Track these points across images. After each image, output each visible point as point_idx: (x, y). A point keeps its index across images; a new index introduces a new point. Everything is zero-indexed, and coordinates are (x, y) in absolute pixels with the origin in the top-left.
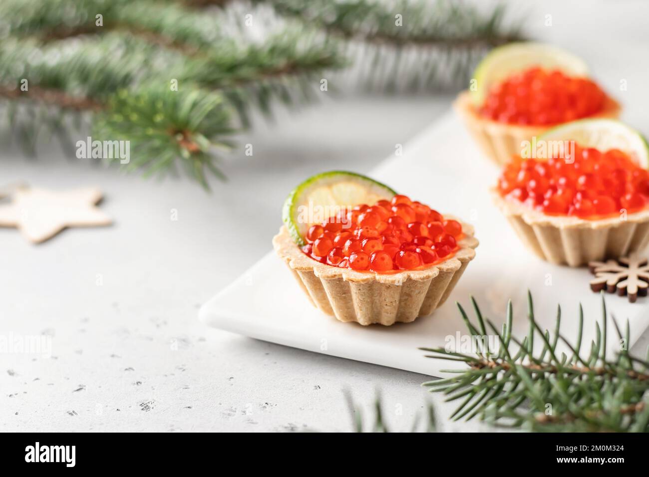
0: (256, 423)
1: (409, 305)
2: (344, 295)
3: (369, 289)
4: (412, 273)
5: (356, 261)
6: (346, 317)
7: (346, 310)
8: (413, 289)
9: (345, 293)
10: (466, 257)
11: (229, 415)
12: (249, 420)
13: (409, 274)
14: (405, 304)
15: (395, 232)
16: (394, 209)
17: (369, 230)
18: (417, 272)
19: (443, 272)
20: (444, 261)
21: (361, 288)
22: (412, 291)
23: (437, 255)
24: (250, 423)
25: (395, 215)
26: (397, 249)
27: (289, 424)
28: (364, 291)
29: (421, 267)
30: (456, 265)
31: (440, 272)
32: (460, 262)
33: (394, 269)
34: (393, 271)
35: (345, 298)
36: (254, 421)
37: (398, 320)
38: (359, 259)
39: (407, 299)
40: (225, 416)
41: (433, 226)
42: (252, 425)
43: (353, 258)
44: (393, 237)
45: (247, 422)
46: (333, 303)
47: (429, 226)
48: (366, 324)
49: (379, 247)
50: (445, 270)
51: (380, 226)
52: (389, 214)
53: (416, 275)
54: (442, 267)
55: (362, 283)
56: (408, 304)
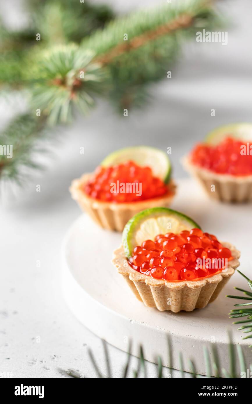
0: (49, 369)
1: (188, 302)
2: (148, 292)
3: (161, 290)
4: (189, 283)
5: (155, 273)
6: (150, 304)
7: (150, 301)
8: (190, 293)
9: (148, 291)
10: (227, 274)
11: (33, 363)
12: (44, 367)
13: (186, 284)
14: (186, 300)
15: (185, 255)
16: (189, 239)
17: (167, 252)
18: (192, 282)
19: (210, 283)
20: (211, 276)
21: (156, 290)
22: (189, 293)
23: (208, 272)
24: (45, 369)
25: (189, 243)
26: (183, 266)
27: (68, 369)
28: (158, 291)
29: (196, 279)
30: (218, 279)
31: (207, 283)
32: (222, 277)
33: (178, 279)
34: (178, 280)
35: (149, 293)
36: (48, 368)
37: (182, 309)
38: (157, 272)
39: (187, 298)
40: (30, 364)
41: (211, 251)
42: (46, 370)
43: (153, 271)
44: (183, 258)
45: (43, 368)
46: (142, 296)
47: (209, 251)
48: (161, 310)
49: (171, 264)
50: (210, 282)
51: (176, 250)
52: (185, 242)
53: (191, 284)
54: (209, 280)
55: (156, 287)
56: (187, 300)
